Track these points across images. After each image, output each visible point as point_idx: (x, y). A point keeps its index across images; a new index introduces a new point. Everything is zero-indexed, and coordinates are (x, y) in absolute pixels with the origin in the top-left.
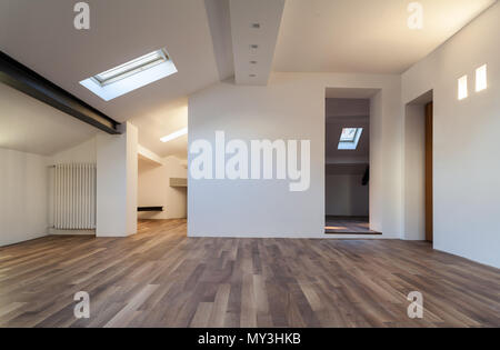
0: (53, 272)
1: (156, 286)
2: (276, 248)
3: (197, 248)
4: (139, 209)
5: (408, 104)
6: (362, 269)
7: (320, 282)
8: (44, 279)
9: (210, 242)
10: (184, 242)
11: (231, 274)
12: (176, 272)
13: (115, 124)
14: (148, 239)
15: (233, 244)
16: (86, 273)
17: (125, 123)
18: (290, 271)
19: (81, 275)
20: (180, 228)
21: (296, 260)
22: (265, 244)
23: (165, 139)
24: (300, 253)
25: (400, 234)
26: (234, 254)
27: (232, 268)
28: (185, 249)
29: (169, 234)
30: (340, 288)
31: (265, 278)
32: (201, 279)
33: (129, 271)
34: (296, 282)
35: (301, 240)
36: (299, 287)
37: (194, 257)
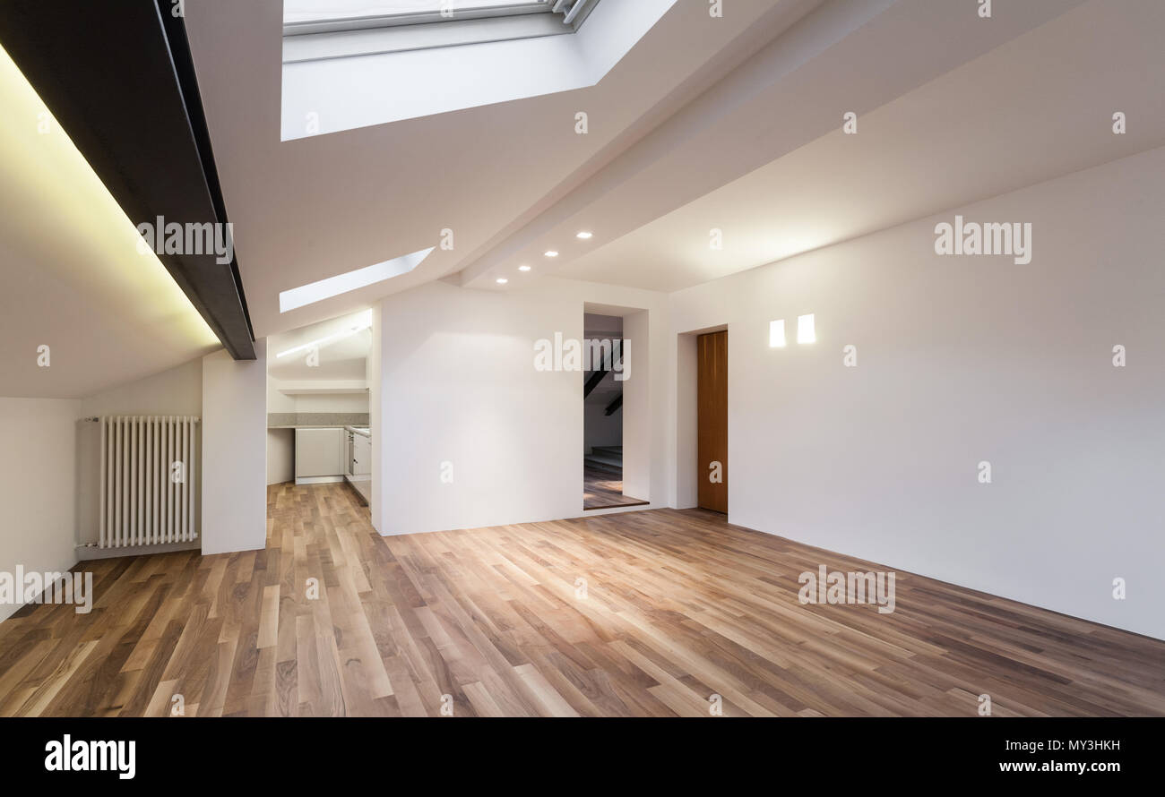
5: (679, 334)
17: (263, 338)
25: (672, 503)
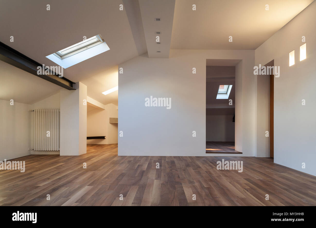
0: (28, 178)
1: (91, 187)
2: (173, 163)
3: (123, 163)
4: (88, 138)
6: (226, 176)
7: (197, 184)
8: (21, 182)
9: (132, 159)
10: (115, 159)
11: (140, 179)
12: (106, 178)
13: (72, 83)
14: (93, 157)
15: (146, 160)
16: (49, 179)
17: (78, 83)
18: (179, 177)
19: (45, 180)
20: (114, 150)
21: (184, 170)
22: (167, 160)
23: (105, 93)
24: (188, 165)
25: (254, 154)
26: (145, 167)
27: (142, 176)
28: (115, 163)
29: (107, 154)
30: (208, 188)
31: (161, 182)
32: (121, 183)
33: (76, 178)
34: (181, 184)
35: (190, 157)
36: (182, 187)
37: (119, 168)
